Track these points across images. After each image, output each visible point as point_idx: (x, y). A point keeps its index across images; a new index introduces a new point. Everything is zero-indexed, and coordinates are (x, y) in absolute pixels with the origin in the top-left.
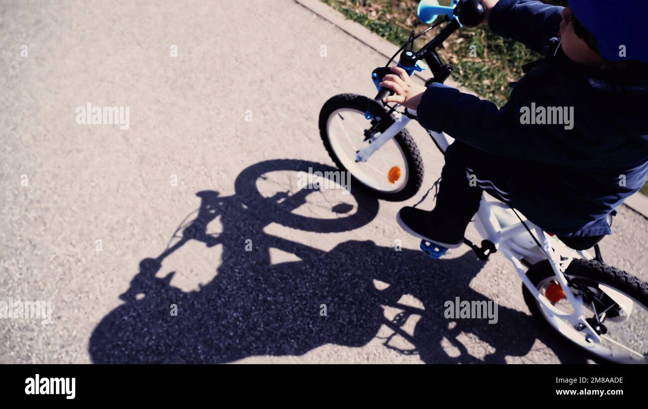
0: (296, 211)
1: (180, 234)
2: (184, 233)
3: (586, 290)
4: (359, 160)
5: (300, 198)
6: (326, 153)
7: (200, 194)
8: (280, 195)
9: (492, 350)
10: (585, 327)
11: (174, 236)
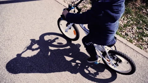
0: (53, 43)
1: (26, 48)
2: (27, 48)
3: (113, 56)
4: (66, 31)
5: (54, 41)
6: (60, 31)
7: (31, 40)
8: (49, 40)
9: (96, 71)
10: (114, 65)
11: (25, 49)
